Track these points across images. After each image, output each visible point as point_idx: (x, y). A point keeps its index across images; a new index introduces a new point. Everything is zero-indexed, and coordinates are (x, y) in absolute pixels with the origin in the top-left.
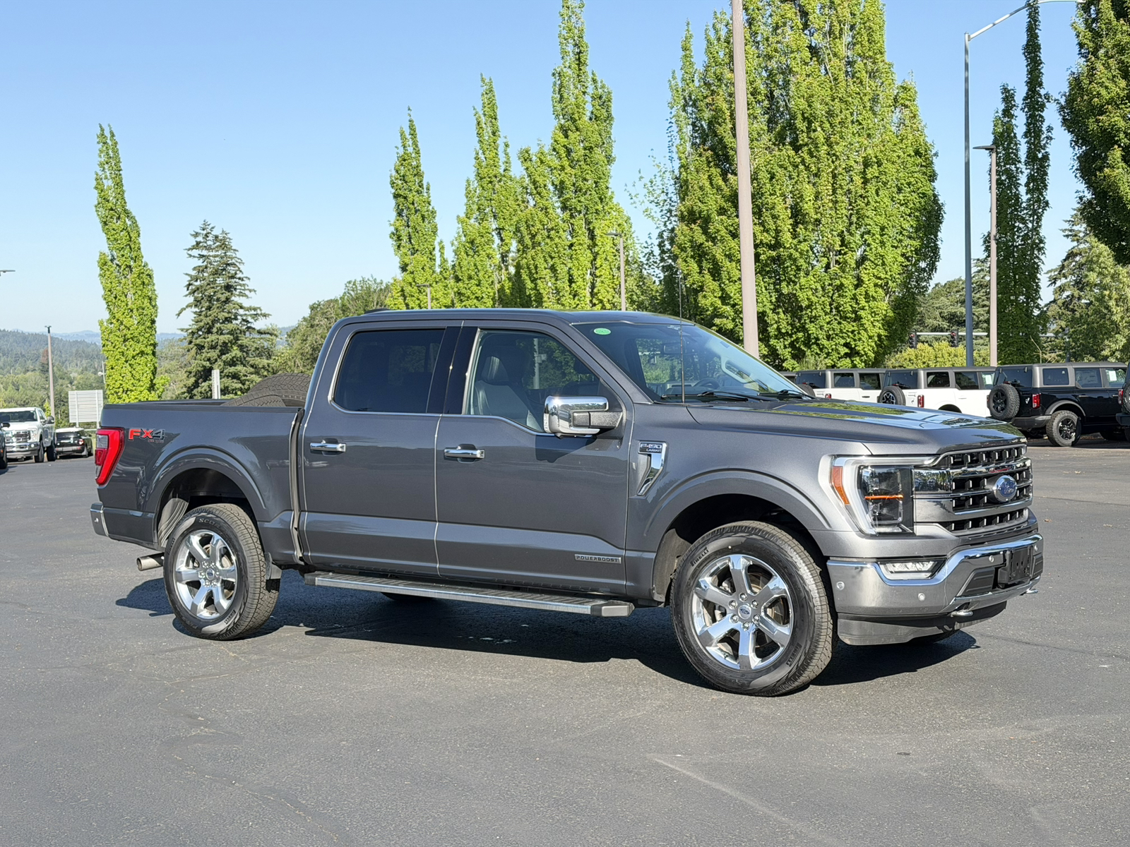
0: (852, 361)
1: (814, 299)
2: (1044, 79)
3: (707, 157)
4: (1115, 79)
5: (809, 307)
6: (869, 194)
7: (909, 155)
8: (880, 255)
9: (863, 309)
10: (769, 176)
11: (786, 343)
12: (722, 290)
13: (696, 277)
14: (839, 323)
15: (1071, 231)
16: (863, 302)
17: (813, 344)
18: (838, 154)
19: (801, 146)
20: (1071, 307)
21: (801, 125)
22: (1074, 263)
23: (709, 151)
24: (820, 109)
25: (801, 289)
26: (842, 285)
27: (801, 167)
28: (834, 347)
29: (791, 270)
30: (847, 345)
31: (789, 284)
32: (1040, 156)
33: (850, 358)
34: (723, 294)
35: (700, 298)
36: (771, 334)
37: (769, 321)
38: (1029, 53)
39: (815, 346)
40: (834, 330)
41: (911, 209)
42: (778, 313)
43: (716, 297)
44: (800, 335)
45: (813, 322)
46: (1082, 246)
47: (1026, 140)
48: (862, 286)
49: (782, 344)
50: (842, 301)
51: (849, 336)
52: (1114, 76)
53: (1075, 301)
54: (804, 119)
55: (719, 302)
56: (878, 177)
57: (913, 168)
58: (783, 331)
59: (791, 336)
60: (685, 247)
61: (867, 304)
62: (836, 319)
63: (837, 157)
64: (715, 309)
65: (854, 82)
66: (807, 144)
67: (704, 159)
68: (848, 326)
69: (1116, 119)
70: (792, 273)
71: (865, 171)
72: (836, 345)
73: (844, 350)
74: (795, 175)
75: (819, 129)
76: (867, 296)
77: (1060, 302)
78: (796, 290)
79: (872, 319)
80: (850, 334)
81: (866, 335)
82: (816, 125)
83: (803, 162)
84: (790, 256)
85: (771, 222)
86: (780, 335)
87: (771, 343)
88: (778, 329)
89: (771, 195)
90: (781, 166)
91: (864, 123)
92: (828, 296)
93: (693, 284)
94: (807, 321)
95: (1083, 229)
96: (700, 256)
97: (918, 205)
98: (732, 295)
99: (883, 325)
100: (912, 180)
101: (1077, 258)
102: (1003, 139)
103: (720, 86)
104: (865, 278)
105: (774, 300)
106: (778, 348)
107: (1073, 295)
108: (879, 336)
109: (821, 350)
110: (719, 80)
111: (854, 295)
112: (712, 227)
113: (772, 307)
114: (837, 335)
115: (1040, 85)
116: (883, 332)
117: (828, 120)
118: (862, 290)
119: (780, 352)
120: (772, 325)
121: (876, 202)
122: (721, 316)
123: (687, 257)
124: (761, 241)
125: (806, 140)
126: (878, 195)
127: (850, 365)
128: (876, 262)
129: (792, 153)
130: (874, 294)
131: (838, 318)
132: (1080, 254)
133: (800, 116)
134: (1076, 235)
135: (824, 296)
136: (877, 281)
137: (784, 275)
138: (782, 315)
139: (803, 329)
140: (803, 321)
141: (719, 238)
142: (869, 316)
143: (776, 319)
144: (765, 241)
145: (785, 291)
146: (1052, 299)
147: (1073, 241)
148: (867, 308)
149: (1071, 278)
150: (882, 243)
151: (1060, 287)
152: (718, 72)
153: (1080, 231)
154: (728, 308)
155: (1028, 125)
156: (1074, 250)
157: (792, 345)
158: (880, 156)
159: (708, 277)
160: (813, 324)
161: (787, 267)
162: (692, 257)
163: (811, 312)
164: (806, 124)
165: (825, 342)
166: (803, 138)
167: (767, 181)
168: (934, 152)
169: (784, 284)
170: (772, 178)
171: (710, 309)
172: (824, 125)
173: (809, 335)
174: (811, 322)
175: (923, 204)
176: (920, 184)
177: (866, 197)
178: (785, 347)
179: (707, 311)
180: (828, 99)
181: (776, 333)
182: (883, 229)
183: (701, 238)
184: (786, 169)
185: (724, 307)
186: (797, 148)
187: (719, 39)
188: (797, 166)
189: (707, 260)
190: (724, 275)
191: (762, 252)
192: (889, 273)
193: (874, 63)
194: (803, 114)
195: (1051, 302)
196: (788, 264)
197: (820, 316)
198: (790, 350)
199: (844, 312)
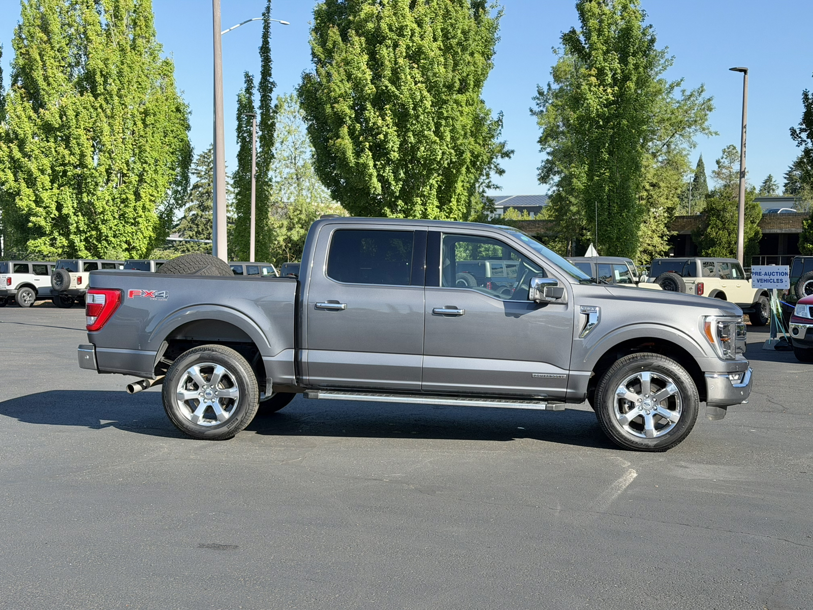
0: (130, 254)
1: (107, 208)
2: (273, 72)
3: (21, 94)
4: (343, 81)
5: (102, 213)
6: (147, 135)
7: (172, 111)
8: (155, 180)
9: (141, 217)
10: (75, 114)
11: (82, 238)
12: (36, 195)
13: (13, 184)
14: (124, 226)
15: (196, 170)
16: (141, 212)
17: (103, 240)
18: (126, 104)
19: (99, 95)
20: (196, 222)
21: (99, 79)
22: (198, 192)
23: (23, 89)
24: (114, 70)
25: (97, 200)
26: (127, 198)
27: (100, 110)
28: (119, 243)
29: (92, 185)
30: (126, 242)
31: (88, 195)
32: (269, 123)
33: (129, 252)
34: (36, 198)
35: (17, 200)
36: (72, 231)
37: (71, 221)
38: (263, 53)
39: (104, 242)
40: (119, 230)
41: (173, 149)
42: (78, 216)
43: (31, 200)
44: (94, 233)
45: (104, 224)
46: (203, 181)
47: (261, 111)
48: (140, 200)
49: (79, 239)
50: (127, 210)
51: (129, 236)
52: (343, 80)
53: (199, 218)
54: (102, 75)
55: (33, 205)
56: (153, 124)
57: (175, 121)
58: (81, 229)
59: (86, 233)
60: (3, 160)
61: (143, 214)
62: (121, 223)
63: (126, 106)
64: (30, 209)
65: (136, 54)
66: (103, 94)
67: (19, 94)
68: (129, 228)
69: (345, 107)
70: (92, 187)
71: (145, 119)
72: (120, 242)
73: (125, 246)
74: (94, 115)
75: (113, 84)
76: (144, 208)
77: (188, 218)
78: (94, 200)
79: (147, 225)
80: (130, 234)
81: (142, 236)
82: (110, 81)
83: (101, 106)
84: (91, 176)
85: (77, 149)
86: (79, 232)
87: (71, 237)
88: (77, 228)
89: (76, 128)
90: (84, 108)
91: (143, 84)
92: (117, 206)
93: (10, 189)
94: (100, 223)
95: (204, 170)
96: (15, 168)
97: (178, 146)
98: (45, 200)
99: (153, 229)
100: (175, 128)
101: (200, 189)
102: (245, 108)
103: (32, 41)
104: (143, 195)
105: (75, 205)
106: (76, 241)
107: (197, 214)
108: (150, 237)
109: (109, 244)
110: (32, 37)
111: (135, 206)
112: (28, 147)
113: (74, 211)
114: (121, 234)
115: (270, 75)
116: (152, 234)
117: (118, 78)
118: (140, 204)
119: (77, 244)
120: (72, 224)
121: (152, 142)
122: (36, 215)
123: (5, 168)
124: (69, 161)
125: (103, 91)
126: (153, 137)
127: (129, 257)
128: (151, 184)
129: (92, 99)
130: (149, 207)
131: (123, 222)
132: (202, 187)
133: (99, 73)
134: (199, 173)
135: (113, 206)
136: (151, 198)
137: (85, 188)
138: (81, 218)
139: (96, 228)
140: (96, 223)
141: (33, 156)
142: (145, 222)
143: (76, 220)
144: (72, 162)
145: (85, 200)
146: (183, 216)
147: (198, 177)
148: (143, 216)
149: (196, 203)
150: (156, 171)
151: (189, 208)
152: (31, 30)
153: (202, 171)
154: (41, 210)
155: (261, 101)
156: (198, 183)
157: (86, 240)
158: (156, 109)
159: (23, 185)
160: (104, 226)
161: (89, 183)
162: (9, 168)
163: (104, 217)
164: (103, 79)
165: (113, 239)
166: (100, 89)
167: (74, 117)
168: (189, 111)
169: (85, 195)
170: (76, 116)
171: (26, 209)
172: (115, 82)
173: (101, 233)
174: (103, 224)
175: (182, 146)
176: (179, 132)
177: (145, 137)
178: (81, 241)
179: (22, 210)
180: (119, 64)
181: (75, 230)
182: (156, 161)
183: (17, 154)
184: (88, 110)
185: (38, 208)
186: (96, 96)
187: (31, 6)
188: (96, 109)
189: (22, 171)
190: (39, 184)
191: (69, 170)
192: (160, 193)
193: (148, 42)
194: (101, 72)
195: (182, 218)
196: (90, 180)
197: (110, 220)
198: (84, 243)
199: (128, 218)
